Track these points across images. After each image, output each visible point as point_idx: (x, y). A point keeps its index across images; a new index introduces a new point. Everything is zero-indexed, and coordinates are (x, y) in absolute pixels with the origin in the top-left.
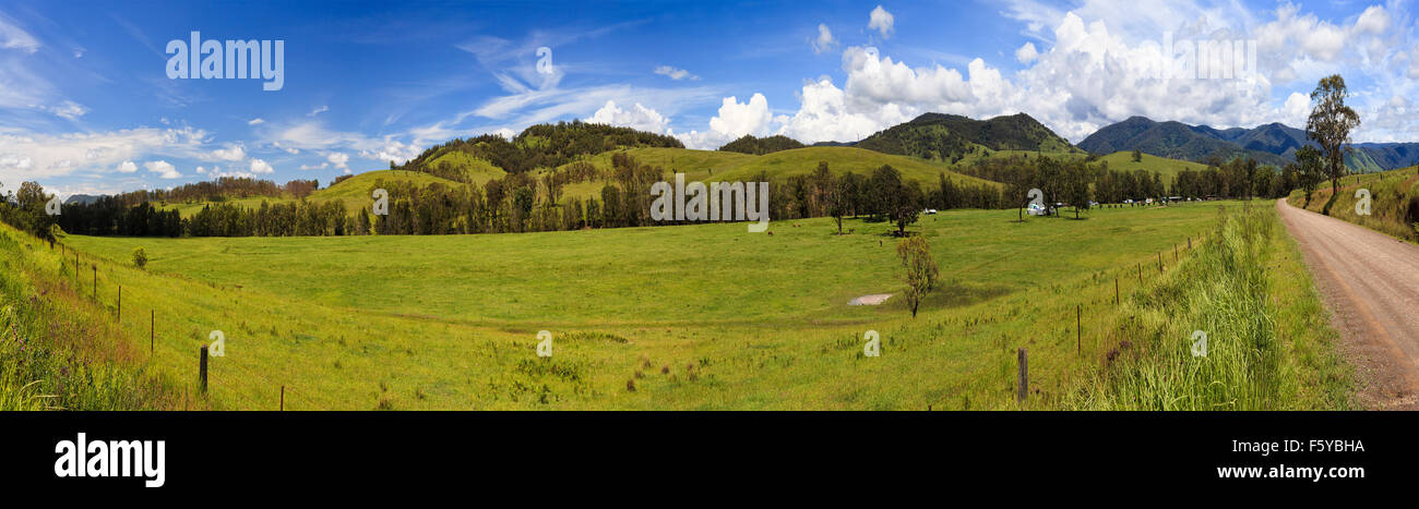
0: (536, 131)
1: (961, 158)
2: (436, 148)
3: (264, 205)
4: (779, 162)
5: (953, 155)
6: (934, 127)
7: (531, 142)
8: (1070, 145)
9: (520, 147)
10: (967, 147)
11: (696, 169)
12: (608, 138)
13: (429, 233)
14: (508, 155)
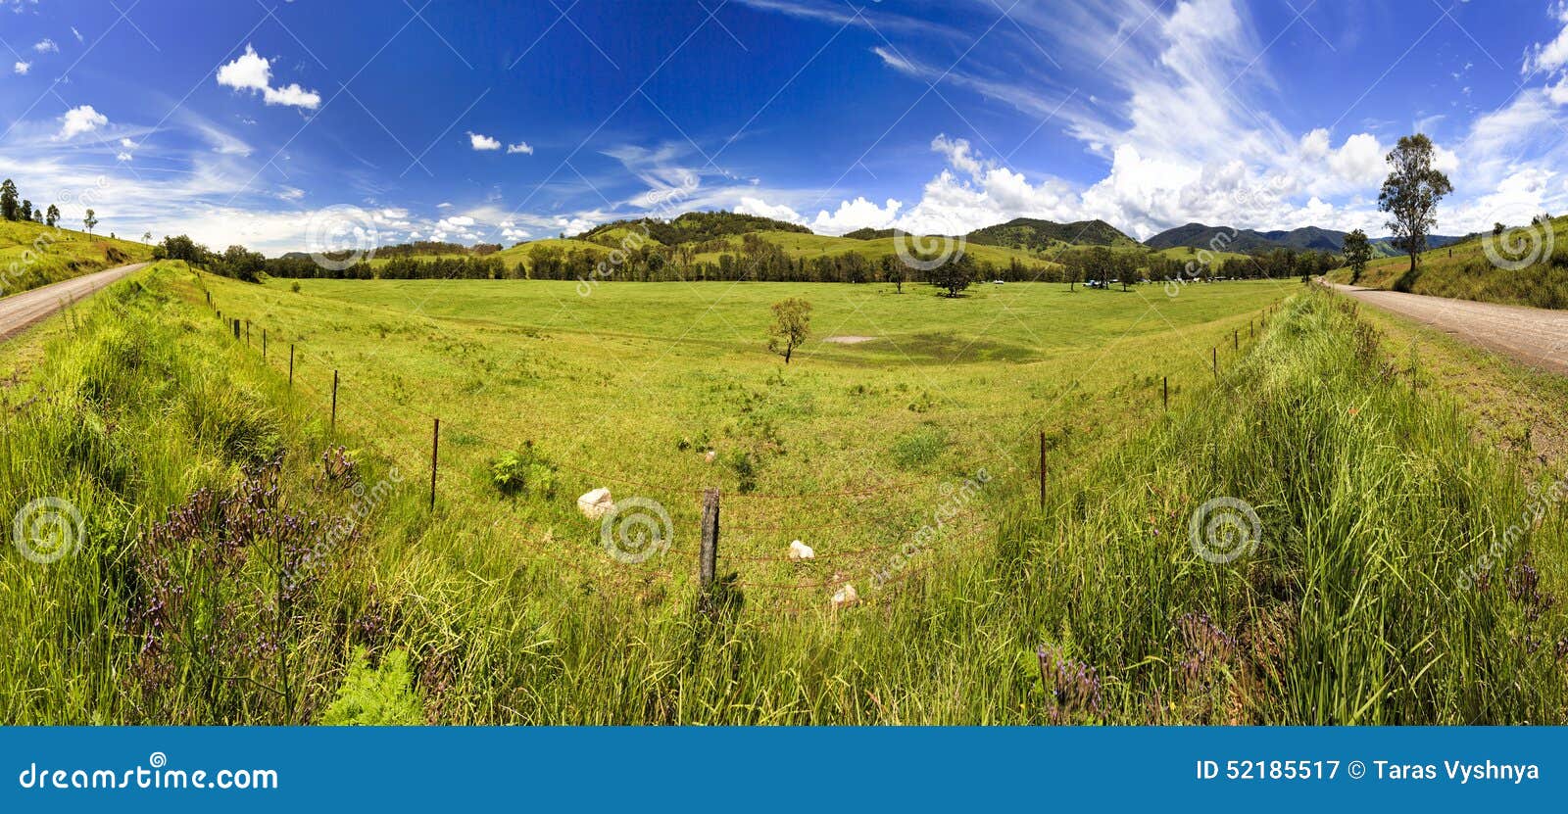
0: (690, 217)
1: (1044, 249)
2: (604, 226)
3: (439, 260)
4: (879, 245)
5: (1038, 246)
6: (1024, 228)
7: (685, 224)
8: (1137, 243)
9: (676, 227)
10: (1050, 242)
11: (815, 248)
12: (749, 224)
13: (571, 280)
14: (665, 232)
